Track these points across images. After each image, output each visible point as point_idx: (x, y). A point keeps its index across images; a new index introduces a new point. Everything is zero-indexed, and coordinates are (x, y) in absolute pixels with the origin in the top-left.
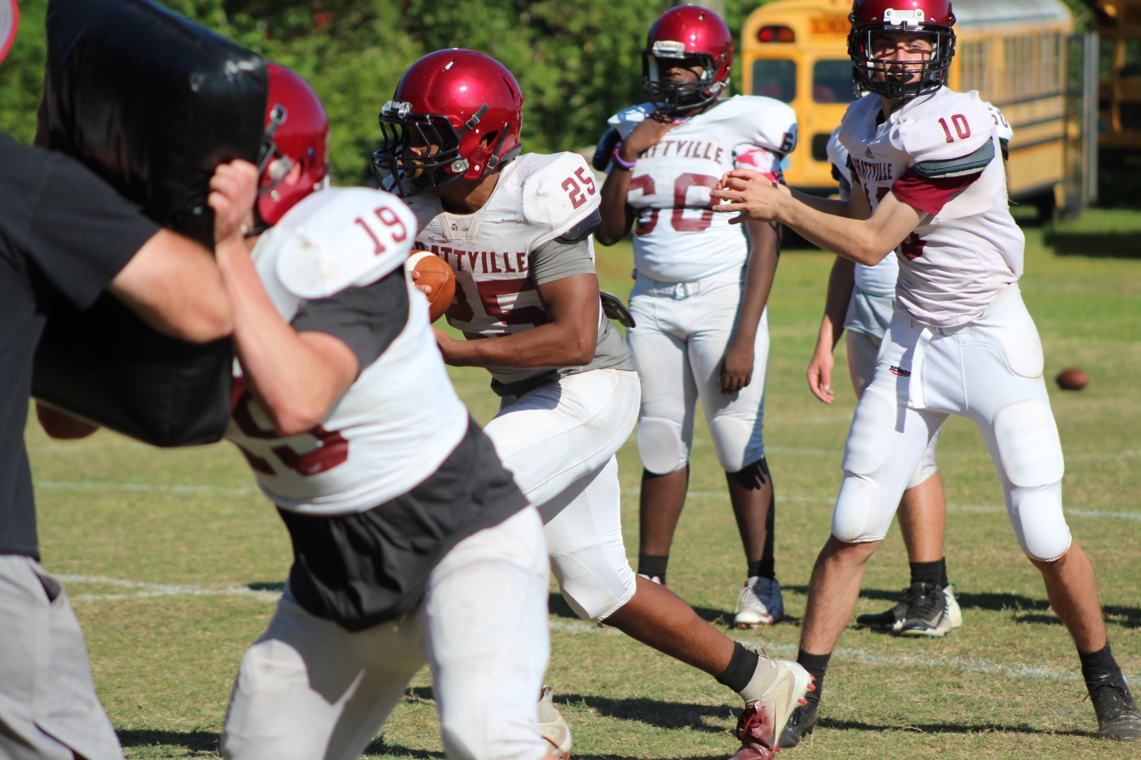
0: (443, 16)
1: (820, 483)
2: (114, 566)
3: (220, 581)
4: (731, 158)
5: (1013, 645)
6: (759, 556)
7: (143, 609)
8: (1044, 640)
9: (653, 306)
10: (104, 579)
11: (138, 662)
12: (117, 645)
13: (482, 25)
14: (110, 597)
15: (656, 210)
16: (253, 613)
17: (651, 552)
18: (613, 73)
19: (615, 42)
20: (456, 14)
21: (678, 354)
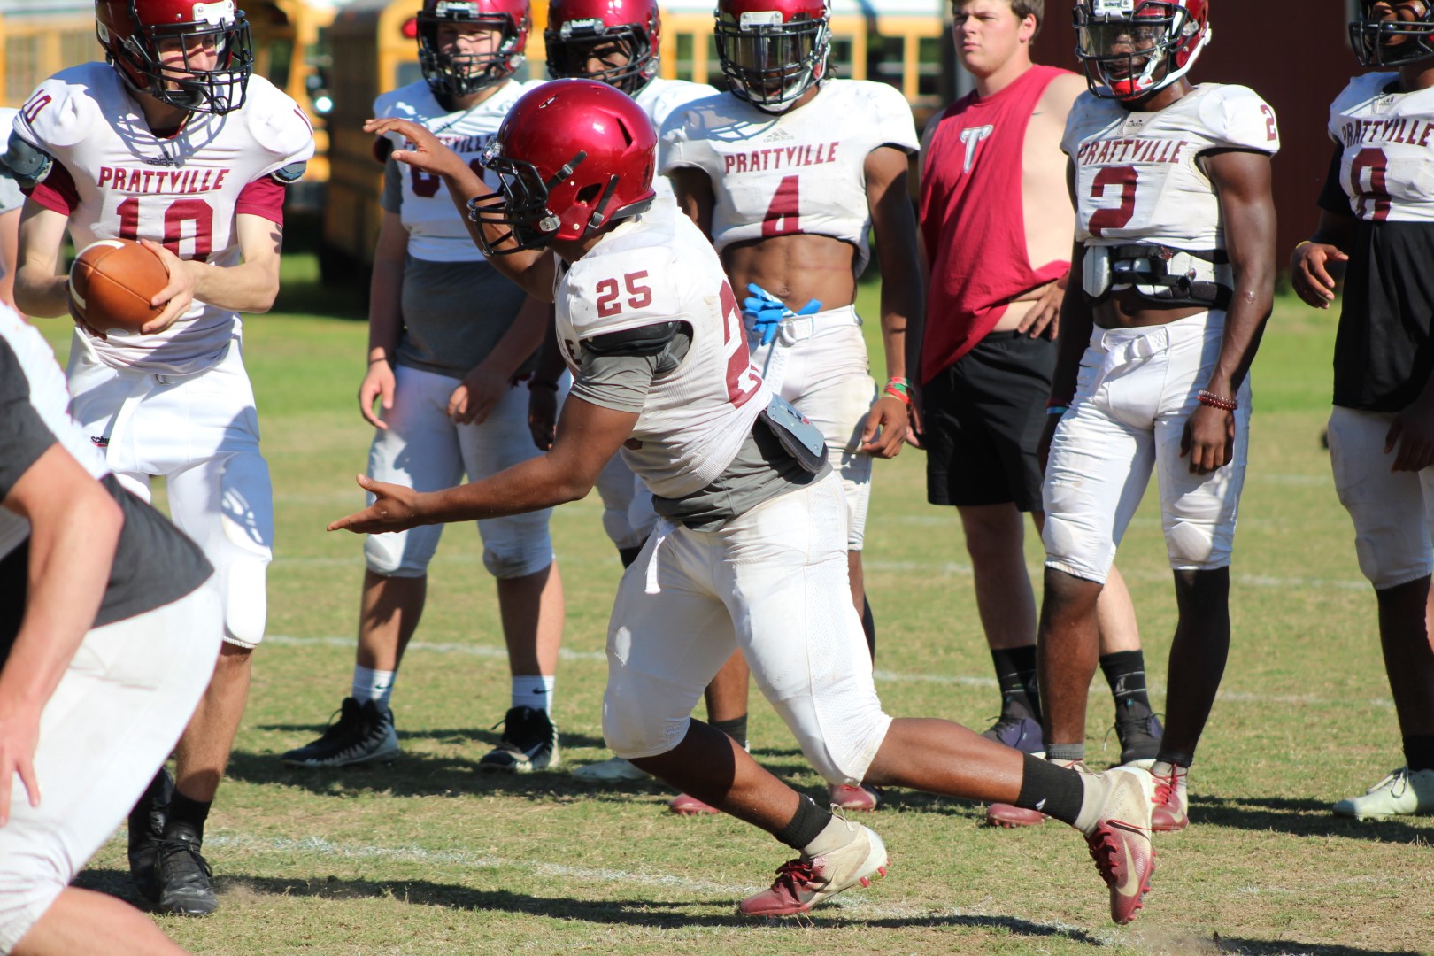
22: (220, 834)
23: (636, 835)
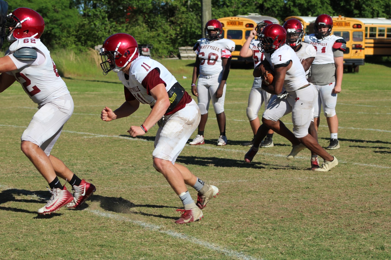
0: (152, 20)
1: (232, 116)
2: (90, 131)
3: (112, 134)
4: (221, 51)
5: (274, 150)
6: (223, 131)
7: (97, 140)
8: (281, 149)
9: (203, 80)
10: (88, 133)
11: (97, 150)
12: (92, 147)
13: (160, 22)
14: (90, 137)
15: (205, 60)
16: (119, 141)
17: (201, 130)
18: (186, 32)
19: (187, 26)
20: (155, 19)
21: (207, 90)
22: (301, 156)
23: (368, 158)
